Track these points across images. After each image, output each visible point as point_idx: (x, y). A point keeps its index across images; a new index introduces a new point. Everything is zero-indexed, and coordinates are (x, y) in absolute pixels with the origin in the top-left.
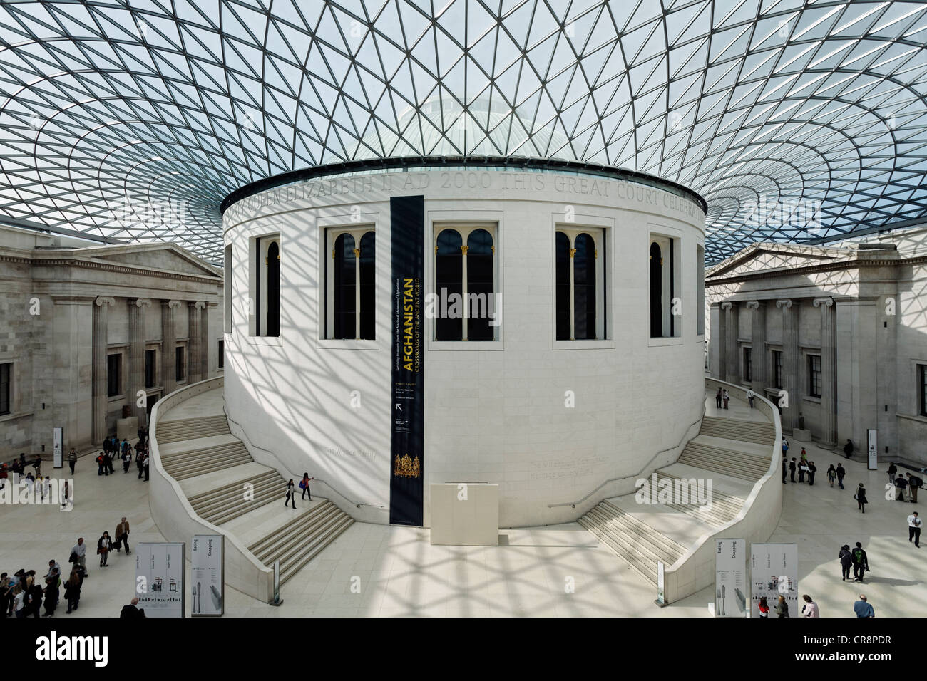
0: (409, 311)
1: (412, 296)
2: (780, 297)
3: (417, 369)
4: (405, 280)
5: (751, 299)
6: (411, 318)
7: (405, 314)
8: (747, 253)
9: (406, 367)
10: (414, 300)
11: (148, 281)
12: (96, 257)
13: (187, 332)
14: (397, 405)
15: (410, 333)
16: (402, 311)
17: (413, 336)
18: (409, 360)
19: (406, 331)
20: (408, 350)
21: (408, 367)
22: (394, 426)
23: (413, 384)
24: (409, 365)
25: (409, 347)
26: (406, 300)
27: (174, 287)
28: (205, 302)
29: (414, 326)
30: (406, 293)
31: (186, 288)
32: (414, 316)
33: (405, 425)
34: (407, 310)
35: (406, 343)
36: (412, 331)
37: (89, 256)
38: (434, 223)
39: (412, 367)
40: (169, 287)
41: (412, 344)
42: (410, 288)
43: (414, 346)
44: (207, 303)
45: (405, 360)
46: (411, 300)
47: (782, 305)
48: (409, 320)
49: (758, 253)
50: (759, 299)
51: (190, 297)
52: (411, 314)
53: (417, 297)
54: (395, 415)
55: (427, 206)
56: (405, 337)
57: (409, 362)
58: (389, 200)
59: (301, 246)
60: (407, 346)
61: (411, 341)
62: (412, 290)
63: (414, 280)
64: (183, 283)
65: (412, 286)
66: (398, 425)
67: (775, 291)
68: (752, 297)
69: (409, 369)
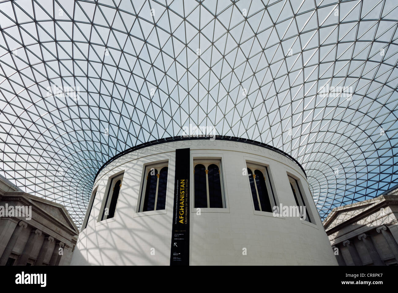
0: (183, 194)
1: (184, 187)
2: (359, 234)
3: (186, 223)
4: (181, 180)
5: (344, 240)
6: (183, 197)
7: (181, 195)
8: (332, 216)
9: (180, 221)
10: (185, 189)
11: (45, 222)
12: (31, 200)
13: (49, 259)
14: (175, 243)
15: (183, 204)
16: (179, 194)
17: (184, 205)
18: (182, 218)
19: (181, 203)
20: (182, 213)
21: (181, 222)
22: (172, 256)
23: (184, 231)
24: (182, 220)
25: (182, 211)
26: (181, 189)
27: (54, 229)
28: (65, 243)
29: (185, 201)
30: (181, 186)
31: (59, 232)
32: (185, 196)
33: (179, 256)
34: (182, 193)
35: (180, 209)
36: (184, 203)
37: (29, 197)
38: (194, 160)
39: (183, 221)
40: (52, 228)
41: (183, 209)
42: (183, 184)
43: (184, 211)
44: (65, 244)
45: (180, 218)
46: (184, 189)
47: (362, 238)
48: (182, 198)
49: (338, 213)
50: (348, 238)
51: (59, 238)
52: (184, 195)
53: (187, 188)
54: (173, 249)
55: (191, 152)
56: (181, 206)
57: (181, 219)
58: (175, 150)
59: (134, 169)
60: (181, 210)
61: (183, 208)
62: (184, 184)
63: (185, 180)
64: (59, 229)
65: (184, 183)
66: (175, 256)
67: (355, 231)
68: (343, 238)
69: (182, 222)
